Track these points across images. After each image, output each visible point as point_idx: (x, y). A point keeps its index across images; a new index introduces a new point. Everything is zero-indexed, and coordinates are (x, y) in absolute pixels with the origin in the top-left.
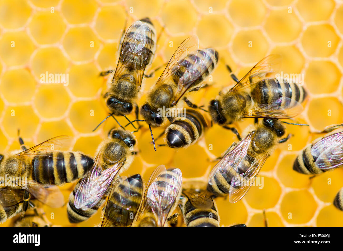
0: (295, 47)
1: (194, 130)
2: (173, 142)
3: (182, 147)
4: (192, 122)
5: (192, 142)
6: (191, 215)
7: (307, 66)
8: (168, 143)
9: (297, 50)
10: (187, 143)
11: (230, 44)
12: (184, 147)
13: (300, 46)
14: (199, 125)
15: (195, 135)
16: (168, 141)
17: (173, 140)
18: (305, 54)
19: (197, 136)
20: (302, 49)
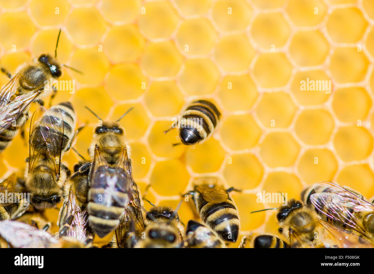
0: (319, 32)
1: (208, 123)
2: (187, 139)
3: (197, 142)
4: (204, 114)
5: (207, 136)
6: (207, 208)
7: (332, 52)
8: (182, 140)
9: (322, 35)
10: (202, 137)
11: (249, 28)
12: (199, 143)
13: (325, 31)
14: (212, 116)
15: (210, 128)
16: (182, 139)
17: (187, 137)
18: (329, 39)
19: (211, 128)
20: (326, 34)
